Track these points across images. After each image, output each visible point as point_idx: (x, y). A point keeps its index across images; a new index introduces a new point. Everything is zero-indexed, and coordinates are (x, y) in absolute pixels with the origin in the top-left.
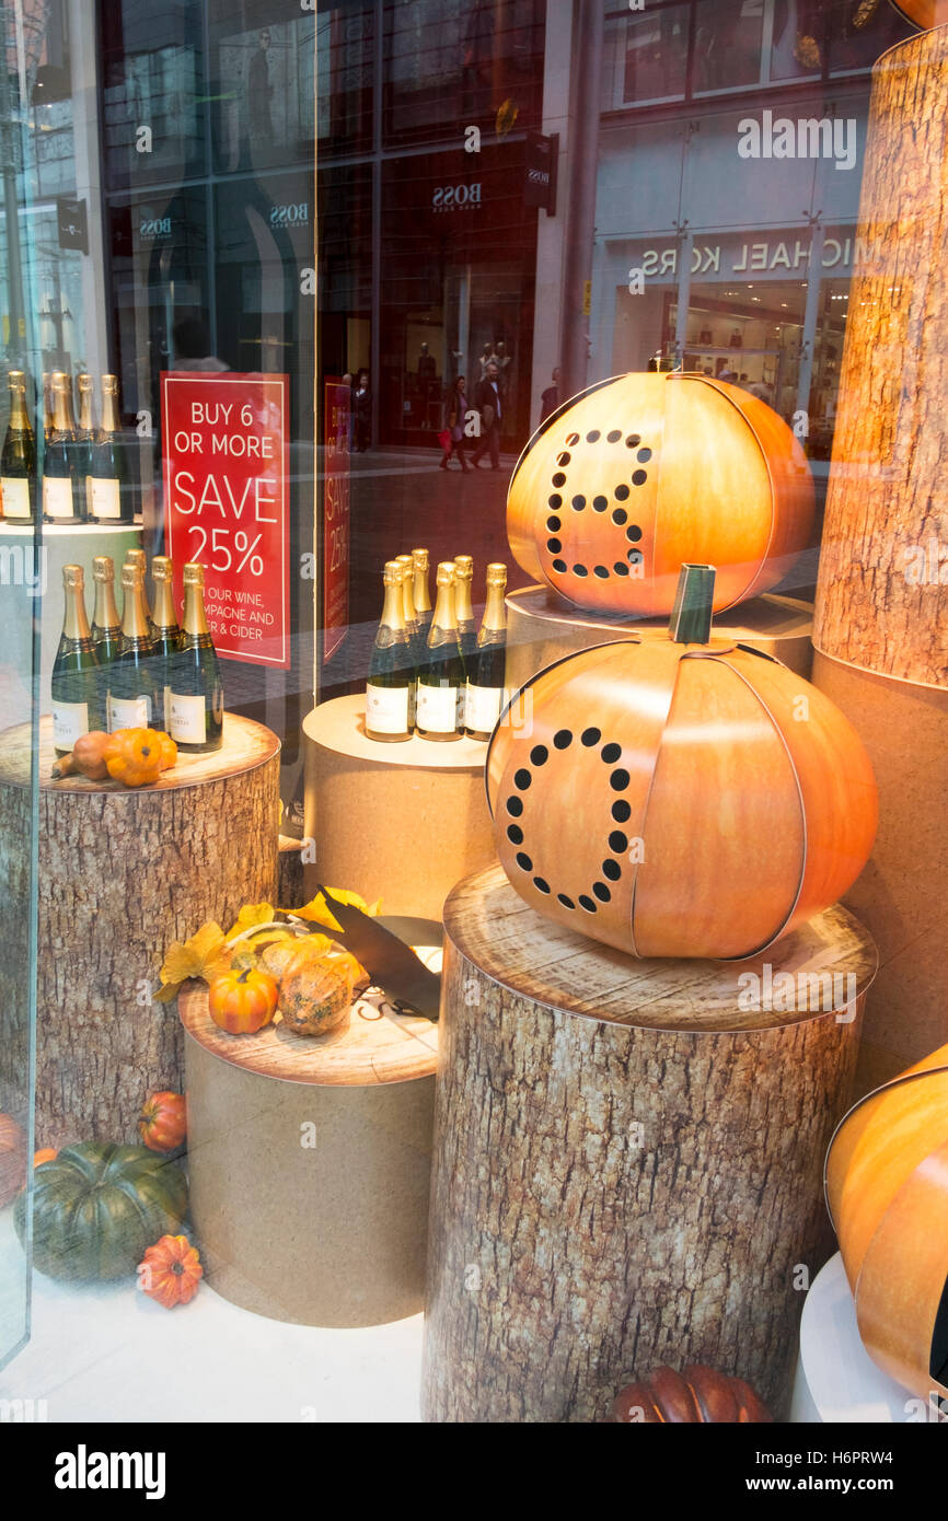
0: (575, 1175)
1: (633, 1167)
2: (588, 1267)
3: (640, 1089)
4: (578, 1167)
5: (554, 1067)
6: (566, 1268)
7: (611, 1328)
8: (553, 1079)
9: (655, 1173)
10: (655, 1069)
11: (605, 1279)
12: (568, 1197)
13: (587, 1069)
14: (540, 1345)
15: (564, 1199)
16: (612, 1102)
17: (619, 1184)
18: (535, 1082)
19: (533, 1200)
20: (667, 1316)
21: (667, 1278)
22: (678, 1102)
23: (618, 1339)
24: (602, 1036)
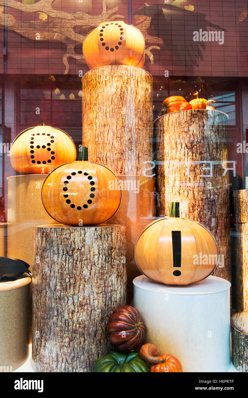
0: (93, 268)
1: (104, 262)
2: (97, 291)
3: (104, 242)
4: (93, 265)
5: (86, 242)
6: (92, 293)
7: (103, 305)
8: (86, 245)
9: (108, 262)
10: (106, 236)
11: (101, 293)
12: (92, 274)
13: (94, 240)
14: (88, 318)
15: (90, 275)
16: (99, 247)
17: (102, 267)
18: (81, 248)
19: (83, 279)
20: (113, 298)
21: (112, 289)
22: (111, 244)
23: (104, 308)
24: (96, 231)
